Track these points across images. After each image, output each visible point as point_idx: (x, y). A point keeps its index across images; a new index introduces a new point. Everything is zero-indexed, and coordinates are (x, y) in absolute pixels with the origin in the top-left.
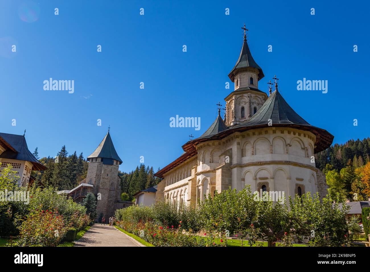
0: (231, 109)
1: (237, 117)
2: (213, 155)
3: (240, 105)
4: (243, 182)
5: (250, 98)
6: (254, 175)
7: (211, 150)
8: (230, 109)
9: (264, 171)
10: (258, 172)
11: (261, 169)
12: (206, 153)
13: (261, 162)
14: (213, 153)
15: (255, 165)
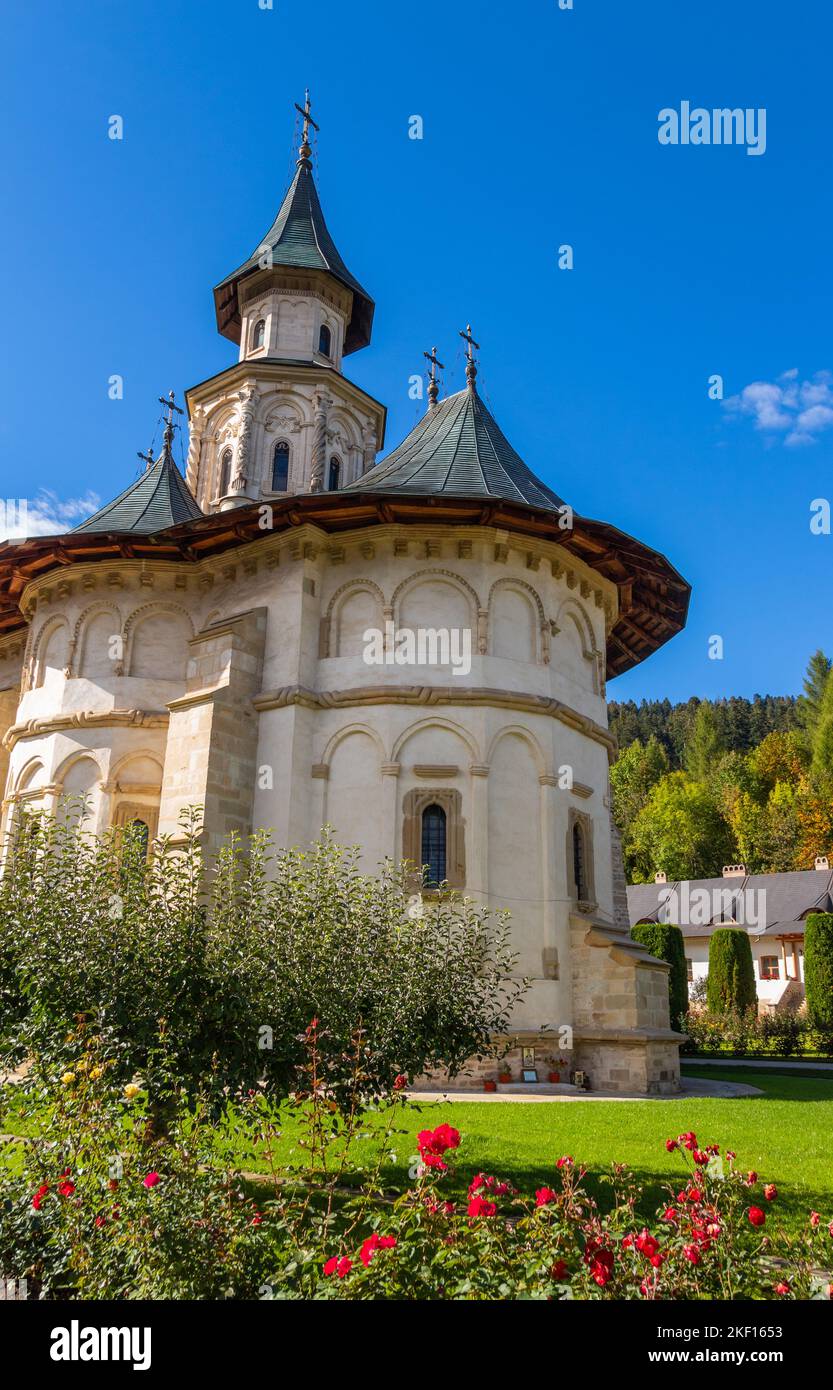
0: (216, 444)
1: (254, 483)
2: (135, 637)
3: (272, 431)
4: (321, 783)
5: (324, 407)
6: (389, 752)
7: (127, 608)
8: (211, 444)
9: (439, 734)
10: (412, 736)
11: (427, 723)
12: (93, 620)
13: (431, 690)
14: (138, 629)
15: (396, 703)
